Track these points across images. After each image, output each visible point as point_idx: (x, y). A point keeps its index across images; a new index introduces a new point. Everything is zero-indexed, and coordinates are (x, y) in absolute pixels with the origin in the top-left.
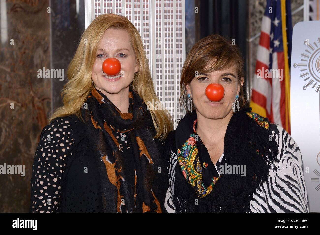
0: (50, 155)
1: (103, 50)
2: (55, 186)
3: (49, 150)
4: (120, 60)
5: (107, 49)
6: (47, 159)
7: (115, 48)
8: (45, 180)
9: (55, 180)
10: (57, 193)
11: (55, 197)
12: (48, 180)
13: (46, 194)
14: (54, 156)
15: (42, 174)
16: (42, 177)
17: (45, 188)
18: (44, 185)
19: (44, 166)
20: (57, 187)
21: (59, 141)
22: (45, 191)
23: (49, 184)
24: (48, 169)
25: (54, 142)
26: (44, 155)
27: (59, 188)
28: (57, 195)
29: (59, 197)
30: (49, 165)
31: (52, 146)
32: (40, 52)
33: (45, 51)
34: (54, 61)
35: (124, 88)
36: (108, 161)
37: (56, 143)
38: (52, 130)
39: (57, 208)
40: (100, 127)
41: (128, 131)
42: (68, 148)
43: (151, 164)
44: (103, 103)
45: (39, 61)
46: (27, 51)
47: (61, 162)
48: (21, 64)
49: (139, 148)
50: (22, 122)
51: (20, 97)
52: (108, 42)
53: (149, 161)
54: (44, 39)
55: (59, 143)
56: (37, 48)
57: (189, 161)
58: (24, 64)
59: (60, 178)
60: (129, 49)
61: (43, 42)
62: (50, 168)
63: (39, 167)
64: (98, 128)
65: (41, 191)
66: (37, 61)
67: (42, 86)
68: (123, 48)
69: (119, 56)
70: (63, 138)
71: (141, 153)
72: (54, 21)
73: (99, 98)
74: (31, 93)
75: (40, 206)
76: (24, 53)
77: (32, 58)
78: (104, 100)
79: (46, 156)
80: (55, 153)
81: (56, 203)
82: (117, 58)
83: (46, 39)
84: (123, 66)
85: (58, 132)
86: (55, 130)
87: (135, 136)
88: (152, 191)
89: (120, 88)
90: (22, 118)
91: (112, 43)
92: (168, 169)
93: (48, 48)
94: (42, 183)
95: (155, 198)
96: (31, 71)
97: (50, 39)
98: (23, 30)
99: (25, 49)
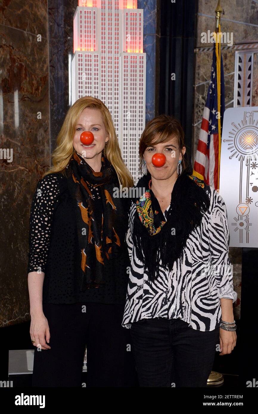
0: (42, 201)
1: (81, 125)
2: (46, 223)
3: (42, 198)
4: (94, 133)
5: (84, 124)
6: (40, 204)
7: (90, 124)
8: (39, 219)
9: (46, 219)
10: (48, 228)
11: (46, 232)
12: (41, 219)
13: (40, 229)
14: (46, 202)
15: (37, 215)
16: (37, 217)
17: (40, 225)
18: (39, 223)
19: (39, 209)
20: (48, 224)
21: (49, 191)
22: (39, 227)
23: (42, 222)
24: (41, 211)
25: (45, 192)
26: (38, 201)
27: (49, 225)
28: (48, 230)
29: (50, 231)
30: (42, 208)
31: (44, 195)
32: (41, 131)
33: (46, 131)
34: (52, 138)
35: (97, 154)
36: (83, 206)
37: (47, 192)
38: (44, 183)
39: (48, 239)
40: (78, 182)
41: (99, 185)
42: (55, 196)
43: (114, 209)
44: (81, 164)
45: (41, 138)
46: (32, 131)
47: (50, 206)
48: (28, 140)
49: (106, 197)
50: (29, 183)
51: (27, 164)
52: (85, 119)
53: (113, 207)
54: (45, 122)
55: (49, 193)
56: (40, 128)
57: (144, 209)
58: (30, 140)
59: (50, 218)
60: (101, 125)
61: (44, 124)
62: (43, 210)
63: (35, 210)
64: (77, 182)
65: (37, 227)
66: (39, 138)
67: (43, 157)
68: (96, 124)
69: (93, 129)
70: (52, 189)
71: (107, 201)
72: (52, 108)
73: (78, 160)
74: (36, 161)
75: (36, 238)
76: (31, 132)
77: (36, 135)
78: (82, 162)
79: (40, 202)
80: (46, 200)
81: (47, 236)
82: (92, 132)
83: (46, 122)
84: (95, 137)
85: (48, 184)
86: (46, 183)
87: (104, 189)
88: (114, 229)
89: (94, 154)
90: (29, 180)
91: (88, 120)
92: (129, 215)
93: (48, 128)
94: (37, 221)
95: (116, 234)
96: (35, 145)
97: (49, 122)
98: (30, 115)
99: (31, 129)
